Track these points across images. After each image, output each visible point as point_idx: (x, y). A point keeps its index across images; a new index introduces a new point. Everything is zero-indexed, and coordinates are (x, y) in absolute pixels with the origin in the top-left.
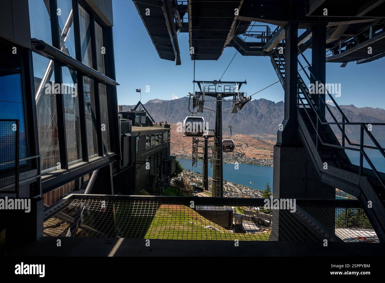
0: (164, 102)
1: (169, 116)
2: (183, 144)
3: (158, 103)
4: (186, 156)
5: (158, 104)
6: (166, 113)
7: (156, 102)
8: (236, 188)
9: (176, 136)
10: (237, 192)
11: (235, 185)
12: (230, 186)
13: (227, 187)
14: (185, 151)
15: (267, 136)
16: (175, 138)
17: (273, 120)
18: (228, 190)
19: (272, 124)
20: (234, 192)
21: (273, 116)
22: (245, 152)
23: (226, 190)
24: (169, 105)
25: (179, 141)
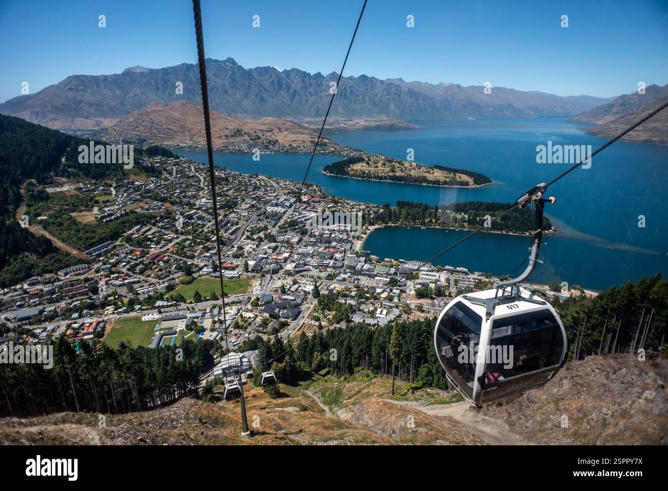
0: (151, 71)
1: (163, 93)
2: (189, 132)
3: (141, 72)
4: (197, 147)
5: (141, 74)
6: (157, 88)
7: (138, 71)
8: (272, 182)
9: (178, 120)
10: (273, 187)
11: (269, 178)
12: (263, 180)
13: (260, 181)
14: (194, 141)
15: (303, 119)
16: (176, 123)
17: (309, 98)
18: (261, 185)
19: (309, 102)
20: (270, 186)
21: (309, 93)
22: (277, 138)
23: (258, 185)
24: (160, 75)
25: (182, 127)
